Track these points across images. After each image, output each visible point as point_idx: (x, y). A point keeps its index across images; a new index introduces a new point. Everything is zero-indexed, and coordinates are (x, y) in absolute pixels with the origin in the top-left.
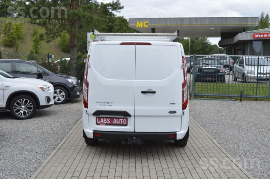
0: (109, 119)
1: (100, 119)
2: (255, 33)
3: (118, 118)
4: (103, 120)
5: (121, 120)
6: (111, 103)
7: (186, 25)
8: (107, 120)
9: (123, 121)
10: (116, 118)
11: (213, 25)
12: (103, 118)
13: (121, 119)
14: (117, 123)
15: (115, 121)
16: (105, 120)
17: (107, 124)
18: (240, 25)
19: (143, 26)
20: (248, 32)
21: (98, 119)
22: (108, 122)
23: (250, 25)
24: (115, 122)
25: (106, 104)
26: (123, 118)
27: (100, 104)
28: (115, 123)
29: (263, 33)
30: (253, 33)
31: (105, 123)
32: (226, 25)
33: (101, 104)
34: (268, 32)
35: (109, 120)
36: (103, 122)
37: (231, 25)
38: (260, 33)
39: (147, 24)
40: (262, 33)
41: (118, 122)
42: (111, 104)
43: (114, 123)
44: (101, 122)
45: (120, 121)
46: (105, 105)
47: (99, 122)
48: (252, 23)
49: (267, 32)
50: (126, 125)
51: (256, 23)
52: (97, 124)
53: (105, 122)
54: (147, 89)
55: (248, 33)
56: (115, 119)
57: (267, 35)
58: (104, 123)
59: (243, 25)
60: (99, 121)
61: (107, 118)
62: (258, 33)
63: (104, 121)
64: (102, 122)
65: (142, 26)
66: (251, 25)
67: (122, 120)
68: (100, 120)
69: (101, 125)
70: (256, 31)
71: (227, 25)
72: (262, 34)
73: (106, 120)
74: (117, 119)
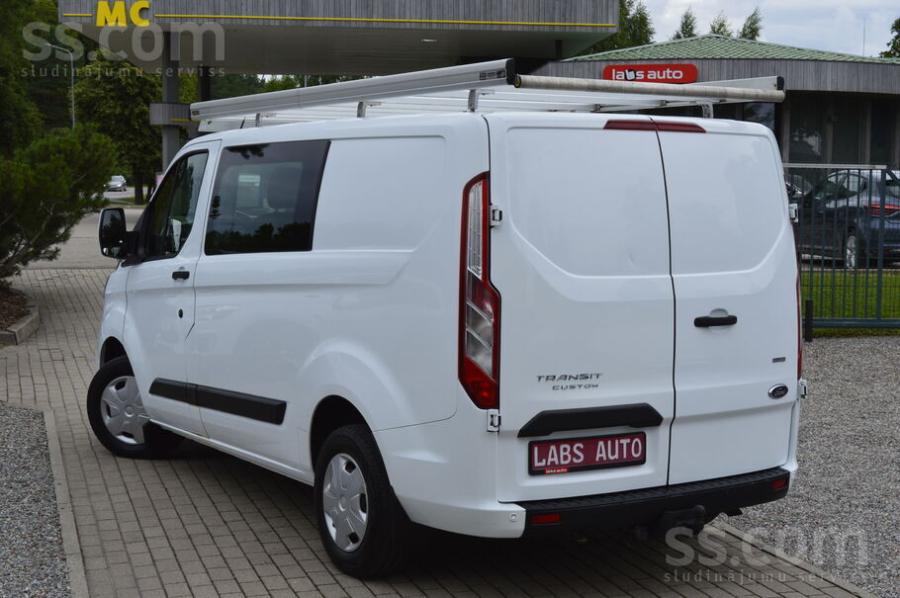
0: (581, 446)
1: (544, 447)
2: (611, 63)
3: (613, 438)
4: (556, 455)
5: (625, 442)
6: (594, 377)
7: (320, 24)
8: (572, 453)
9: (629, 445)
10: (605, 438)
11: (435, 27)
12: (558, 443)
13: (622, 441)
14: (611, 458)
15: (602, 452)
16: (565, 450)
17: (573, 469)
18: (547, 29)
19: (129, 21)
20: (583, 61)
21: (536, 449)
22: (578, 457)
23: (583, 30)
24: (604, 455)
25: (579, 382)
26: (631, 436)
27: (551, 383)
28: (601, 458)
29: (644, 63)
30: (604, 65)
31: (564, 466)
32: (488, 28)
33: (555, 383)
34: (663, 63)
35: (578, 448)
36: (556, 459)
37: (510, 28)
38: (634, 63)
39: (145, 12)
40: (638, 63)
41: (613, 453)
42: (593, 381)
43: (597, 459)
44: (550, 460)
45: (621, 446)
46: (572, 387)
47: (543, 463)
48: (594, 19)
49: (658, 59)
50: (641, 461)
51: (607, 22)
52: (533, 472)
53: (565, 458)
54: (710, 310)
55: (586, 65)
56: (601, 444)
57: (661, 75)
58: (563, 462)
59: (557, 30)
60: (540, 460)
61: (571, 442)
62: (623, 63)
63: (562, 454)
64: (553, 463)
65: (122, 24)
66: (590, 30)
67: (629, 441)
68: (543, 455)
69: (550, 474)
70: (612, 54)
71: (495, 28)
72: (640, 68)
73: (567, 453)
74: (609, 443)
